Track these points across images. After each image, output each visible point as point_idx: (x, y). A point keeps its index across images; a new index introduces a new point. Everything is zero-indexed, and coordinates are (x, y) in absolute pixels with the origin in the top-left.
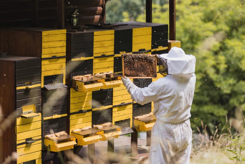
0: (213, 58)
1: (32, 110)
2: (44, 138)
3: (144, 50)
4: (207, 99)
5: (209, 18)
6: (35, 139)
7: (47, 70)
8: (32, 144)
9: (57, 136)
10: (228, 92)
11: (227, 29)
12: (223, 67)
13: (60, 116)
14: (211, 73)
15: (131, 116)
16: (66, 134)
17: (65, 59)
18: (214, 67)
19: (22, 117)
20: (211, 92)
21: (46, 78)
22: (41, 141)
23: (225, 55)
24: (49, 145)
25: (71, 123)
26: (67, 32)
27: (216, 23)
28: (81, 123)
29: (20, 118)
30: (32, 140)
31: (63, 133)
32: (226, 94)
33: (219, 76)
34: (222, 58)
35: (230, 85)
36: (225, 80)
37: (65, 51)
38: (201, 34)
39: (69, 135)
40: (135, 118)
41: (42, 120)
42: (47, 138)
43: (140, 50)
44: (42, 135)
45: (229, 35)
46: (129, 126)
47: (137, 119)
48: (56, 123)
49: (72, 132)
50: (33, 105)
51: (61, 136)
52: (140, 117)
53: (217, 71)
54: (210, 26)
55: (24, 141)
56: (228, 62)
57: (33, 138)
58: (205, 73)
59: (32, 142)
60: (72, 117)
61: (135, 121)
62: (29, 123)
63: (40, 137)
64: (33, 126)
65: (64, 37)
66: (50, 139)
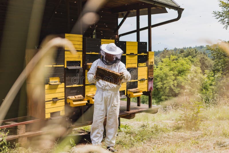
0: (173, 82)
1: (57, 81)
2: (67, 98)
3: (133, 54)
4: (171, 95)
5: (171, 70)
6: (59, 98)
7: (69, 57)
8: (58, 101)
9: (76, 98)
10: (178, 93)
11: (177, 73)
12: (176, 85)
13: (78, 86)
14: (172, 86)
15: (125, 89)
16: (82, 96)
17: (82, 53)
18: (173, 85)
19: (49, 84)
20: (172, 93)
21: (68, 62)
22: (64, 100)
23: (176, 81)
24: (70, 103)
25: (86, 90)
26: (83, 36)
27: (174, 71)
28: (93, 90)
29: (48, 85)
30: (57, 99)
31: (81, 96)
32: (177, 93)
33: (175, 88)
34: (175, 82)
35: (178, 90)
36: (177, 89)
37: (82, 48)
38: (169, 74)
39: (85, 97)
40: (128, 90)
41: (65, 87)
42: (69, 98)
43: (131, 54)
44: (65, 97)
45: (178, 75)
46: (124, 94)
47: (129, 91)
48: (75, 89)
49: (87, 96)
50: (58, 77)
51: (78, 97)
52: (130, 90)
53: (174, 86)
54: (172, 72)
55: (51, 99)
56: (178, 83)
57: (58, 98)
58: (170, 87)
59: (57, 100)
60: (86, 87)
61: (128, 92)
62: (55, 89)
63: (64, 98)
64: (58, 90)
65: (81, 40)
66: (70, 99)
